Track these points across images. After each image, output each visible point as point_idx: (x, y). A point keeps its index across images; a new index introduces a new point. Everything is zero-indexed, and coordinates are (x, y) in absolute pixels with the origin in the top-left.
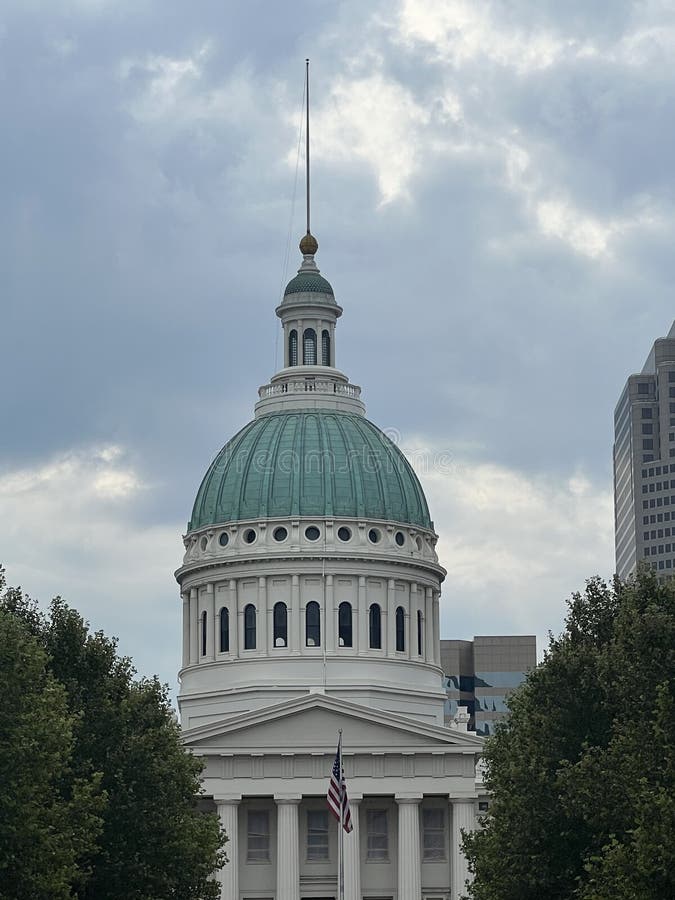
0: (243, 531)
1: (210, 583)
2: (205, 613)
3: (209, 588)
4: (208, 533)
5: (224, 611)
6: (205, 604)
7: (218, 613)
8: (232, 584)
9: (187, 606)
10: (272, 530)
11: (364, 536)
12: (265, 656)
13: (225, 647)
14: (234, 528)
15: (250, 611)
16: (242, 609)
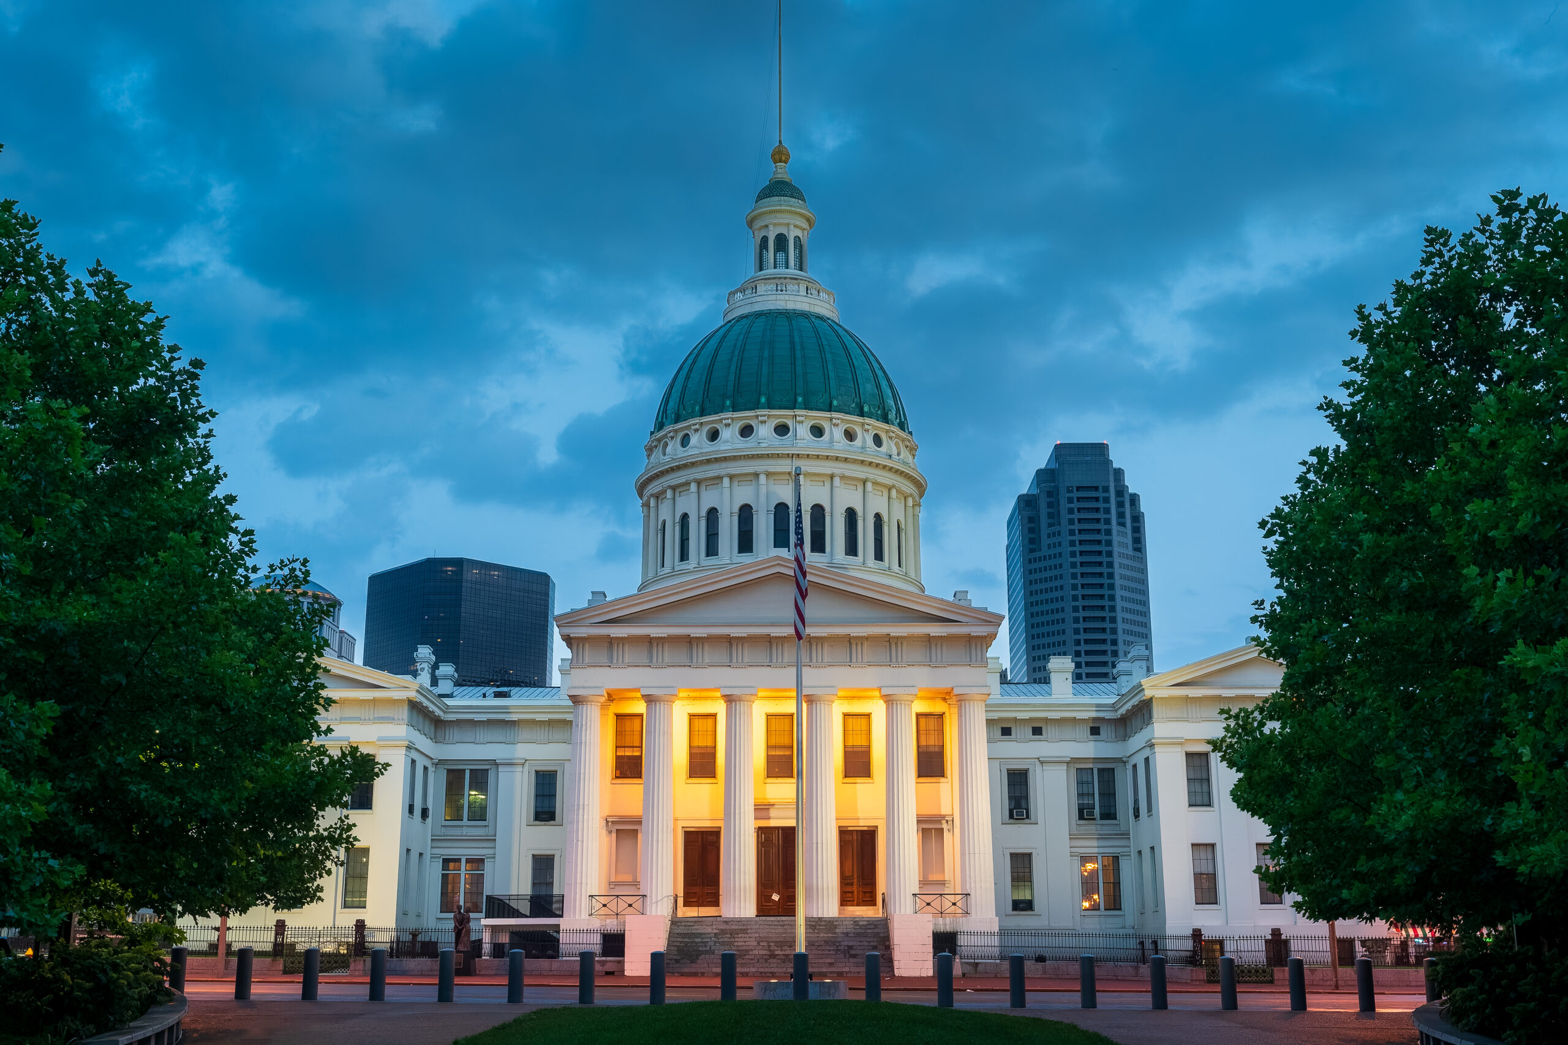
0: (706, 429)
1: (671, 487)
2: (664, 522)
3: (669, 494)
4: (669, 435)
5: (685, 517)
6: (665, 512)
7: (677, 519)
8: (693, 487)
9: (647, 517)
10: (737, 427)
11: (838, 434)
12: (729, 562)
13: (684, 556)
14: (697, 426)
15: (712, 515)
16: (704, 513)
